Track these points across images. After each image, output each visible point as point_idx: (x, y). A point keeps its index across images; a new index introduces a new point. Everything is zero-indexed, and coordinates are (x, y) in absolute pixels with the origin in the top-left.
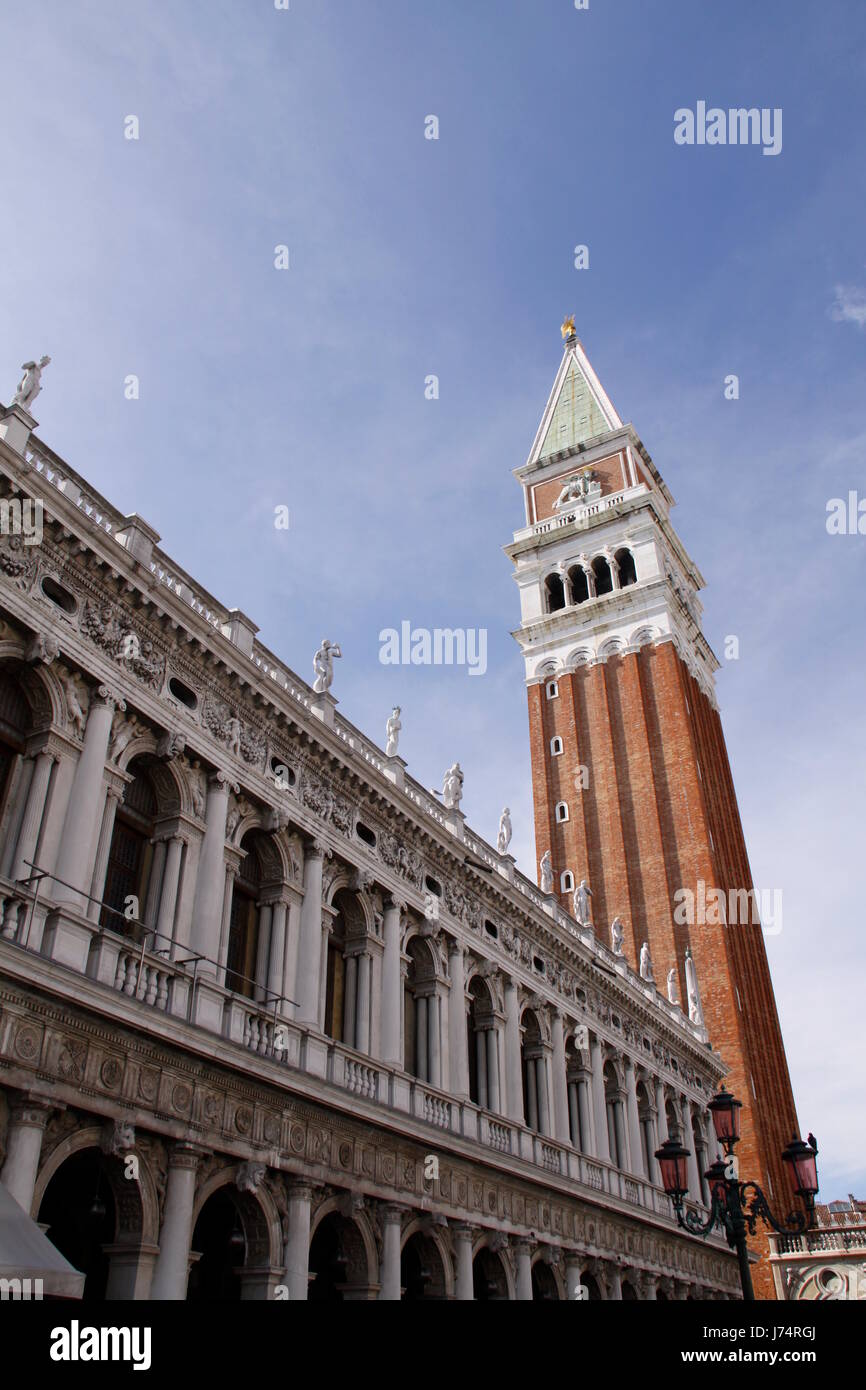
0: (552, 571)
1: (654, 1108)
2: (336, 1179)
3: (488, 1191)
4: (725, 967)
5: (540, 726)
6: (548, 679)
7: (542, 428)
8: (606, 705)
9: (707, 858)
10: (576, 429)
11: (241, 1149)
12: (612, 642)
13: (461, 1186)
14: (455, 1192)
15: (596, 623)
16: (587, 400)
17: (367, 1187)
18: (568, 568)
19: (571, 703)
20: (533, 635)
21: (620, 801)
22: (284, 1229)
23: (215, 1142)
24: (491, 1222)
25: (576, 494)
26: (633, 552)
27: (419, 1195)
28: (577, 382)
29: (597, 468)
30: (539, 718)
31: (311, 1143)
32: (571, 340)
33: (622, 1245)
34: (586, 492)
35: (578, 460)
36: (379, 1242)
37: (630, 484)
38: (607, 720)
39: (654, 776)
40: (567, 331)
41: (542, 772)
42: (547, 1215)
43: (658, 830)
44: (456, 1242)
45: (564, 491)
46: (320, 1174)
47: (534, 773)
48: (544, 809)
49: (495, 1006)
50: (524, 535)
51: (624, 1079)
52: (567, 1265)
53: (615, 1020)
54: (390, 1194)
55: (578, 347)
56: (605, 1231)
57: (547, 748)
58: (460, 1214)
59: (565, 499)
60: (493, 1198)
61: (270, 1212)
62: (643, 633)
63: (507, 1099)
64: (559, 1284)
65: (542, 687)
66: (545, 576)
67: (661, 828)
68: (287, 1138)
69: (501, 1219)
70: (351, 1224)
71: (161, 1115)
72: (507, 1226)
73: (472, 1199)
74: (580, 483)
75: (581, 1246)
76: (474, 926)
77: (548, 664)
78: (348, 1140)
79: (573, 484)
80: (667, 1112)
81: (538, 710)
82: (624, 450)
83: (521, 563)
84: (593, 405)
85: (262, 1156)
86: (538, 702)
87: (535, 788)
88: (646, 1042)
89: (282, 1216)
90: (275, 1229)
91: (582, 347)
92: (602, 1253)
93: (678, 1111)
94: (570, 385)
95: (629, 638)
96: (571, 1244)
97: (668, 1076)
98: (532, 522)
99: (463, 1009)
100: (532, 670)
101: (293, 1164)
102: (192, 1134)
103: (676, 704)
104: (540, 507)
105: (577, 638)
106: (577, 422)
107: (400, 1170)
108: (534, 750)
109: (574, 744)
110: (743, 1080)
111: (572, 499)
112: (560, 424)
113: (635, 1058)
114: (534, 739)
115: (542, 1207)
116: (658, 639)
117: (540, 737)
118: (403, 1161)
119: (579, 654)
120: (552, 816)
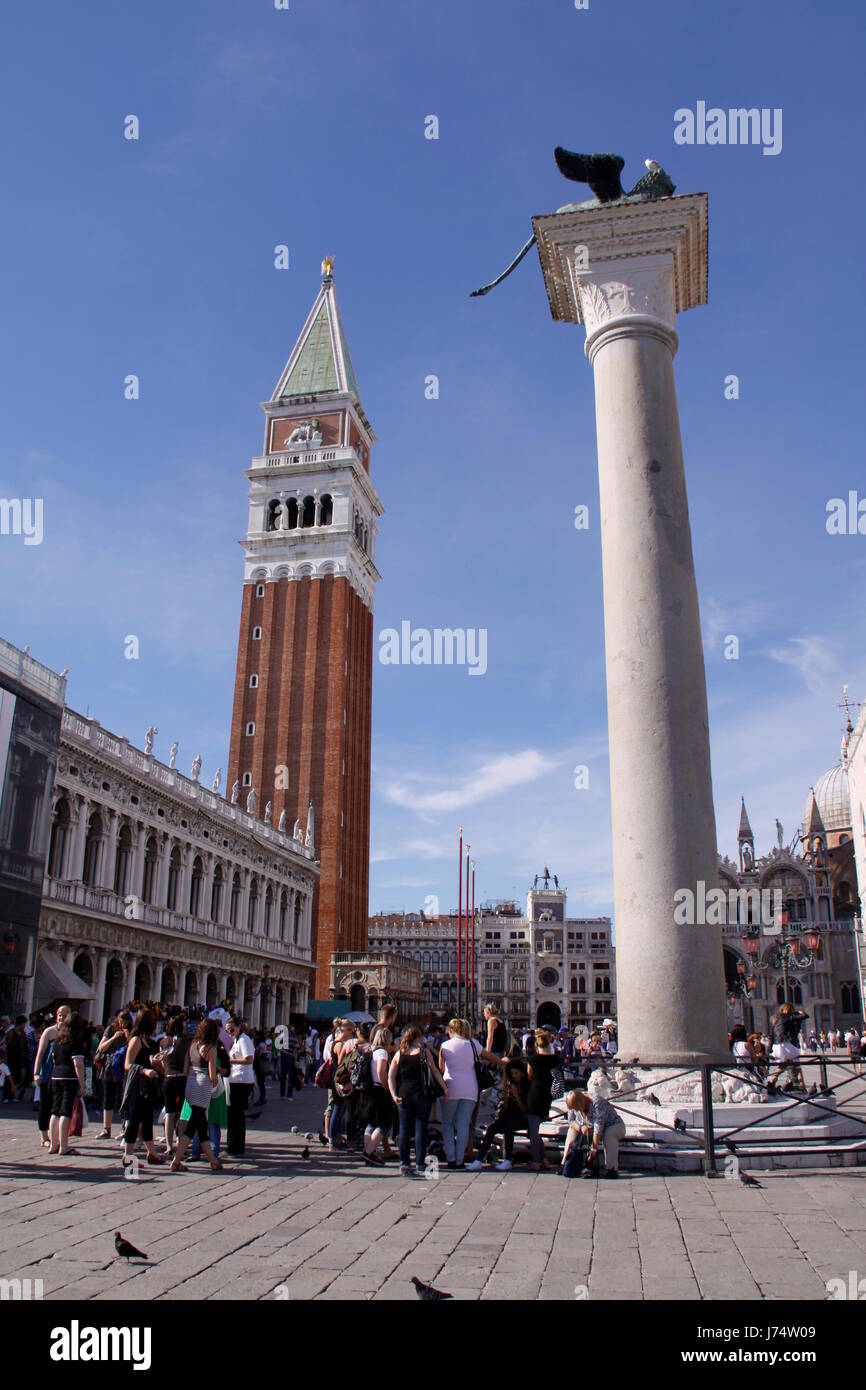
0: (275, 498)
1: (275, 898)
2: (144, 953)
3: (194, 949)
4: (336, 802)
5: (248, 616)
6: (258, 582)
7: (290, 365)
8: (294, 612)
9: (338, 732)
10: (315, 377)
11: (119, 948)
12: (307, 567)
13: (184, 950)
14: (182, 952)
15: (298, 548)
16: (327, 350)
17: (153, 954)
18: (287, 498)
19: (272, 605)
20: (254, 546)
21: (292, 682)
22: (128, 971)
23: (112, 948)
24: (194, 962)
25: (304, 438)
26: (333, 499)
27: (169, 954)
28: (324, 328)
29: (322, 420)
30: (248, 610)
31: (138, 942)
32: (328, 280)
33: (247, 965)
34: (310, 438)
35: (309, 408)
36: (154, 973)
37: (343, 442)
38: (293, 623)
39: (316, 670)
40: (325, 269)
41: (244, 649)
42: (216, 956)
43: (312, 707)
44: (180, 970)
45: (296, 431)
46: (139, 952)
47: (240, 650)
48: (243, 676)
49: (204, 868)
50: (259, 464)
51: (261, 887)
52: (222, 975)
53: (260, 859)
54: (160, 956)
55: (331, 291)
56: (239, 960)
57: (251, 633)
58: (183, 960)
59: (295, 439)
60: (195, 952)
61: (124, 966)
62: (329, 566)
63: (204, 911)
64: (218, 983)
65: (254, 587)
66: (269, 500)
67: (314, 706)
68: (131, 941)
69: (197, 960)
70: (146, 967)
71: (99, 941)
72: (199, 962)
73: (188, 954)
74: (308, 428)
75: (228, 968)
76: (199, 836)
77: (261, 572)
78: (148, 938)
79: (303, 428)
80: (282, 898)
81: (249, 605)
82: (344, 411)
83: (255, 485)
84: (331, 358)
85: (124, 949)
86: (249, 598)
87: (239, 660)
88: (275, 866)
89: (127, 967)
90: (125, 971)
91: (334, 292)
92: (238, 970)
93: (288, 896)
94: (317, 328)
95: (318, 565)
96: (224, 967)
97: (285, 881)
98: (267, 454)
99: (191, 872)
100: (249, 573)
101: (132, 950)
102: (107, 946)
103: (340, 623)
104: (276, 443)
105: (284, 557)
106: (317, 370)
107: (164, 946)
108: (242, 632)
109: (269, 634)
110: (334, 869)
111: (300, 441)
112: (304, 366)
113: (267, 876)
114: (243, 625)
115: (214, 953)
116: (338, 573)
117: (247, 624)
118: (165, 943)
119: (284, 569)
120: (247, 682)
